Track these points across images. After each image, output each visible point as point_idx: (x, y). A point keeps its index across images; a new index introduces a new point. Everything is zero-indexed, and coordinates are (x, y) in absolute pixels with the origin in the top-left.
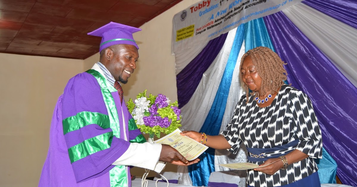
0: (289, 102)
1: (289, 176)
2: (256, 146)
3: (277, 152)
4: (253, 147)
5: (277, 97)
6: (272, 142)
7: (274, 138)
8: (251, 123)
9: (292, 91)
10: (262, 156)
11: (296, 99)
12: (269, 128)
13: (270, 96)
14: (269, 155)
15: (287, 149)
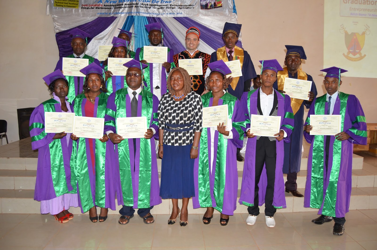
0: (194, 100)
1: (183, 140)
2: (175, 123)
3: (186, 127)
4: (172, 124)
5: (187, 96)
6: (185, 121)
7: (186, 119)
8: (172, 110)
9: (196, 94)
10: (178, 128)
11: (198, 99)
12: (184, 113)
13: (183, 95)
14: (182, 129)
15: (190, 126)
